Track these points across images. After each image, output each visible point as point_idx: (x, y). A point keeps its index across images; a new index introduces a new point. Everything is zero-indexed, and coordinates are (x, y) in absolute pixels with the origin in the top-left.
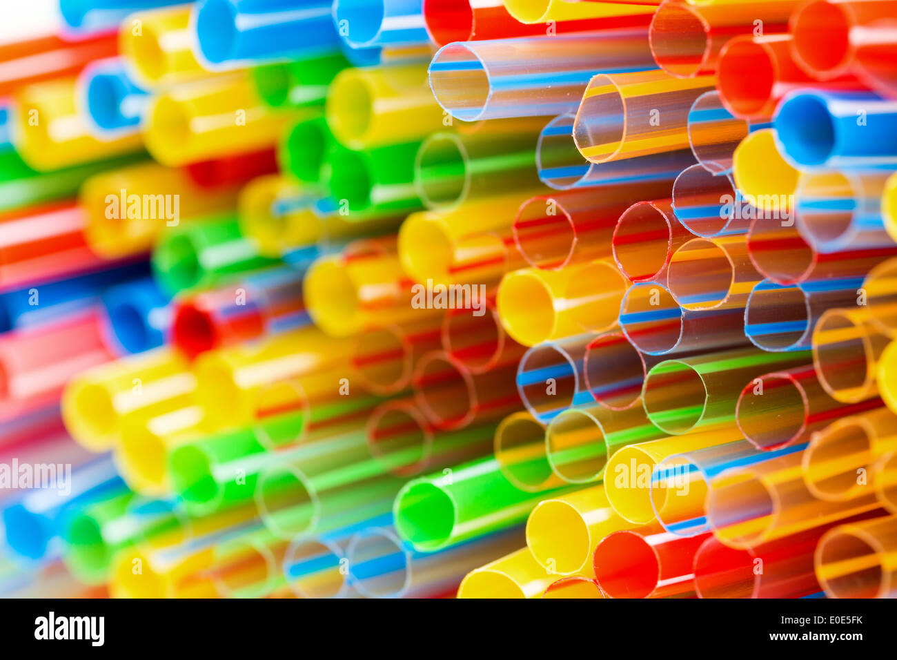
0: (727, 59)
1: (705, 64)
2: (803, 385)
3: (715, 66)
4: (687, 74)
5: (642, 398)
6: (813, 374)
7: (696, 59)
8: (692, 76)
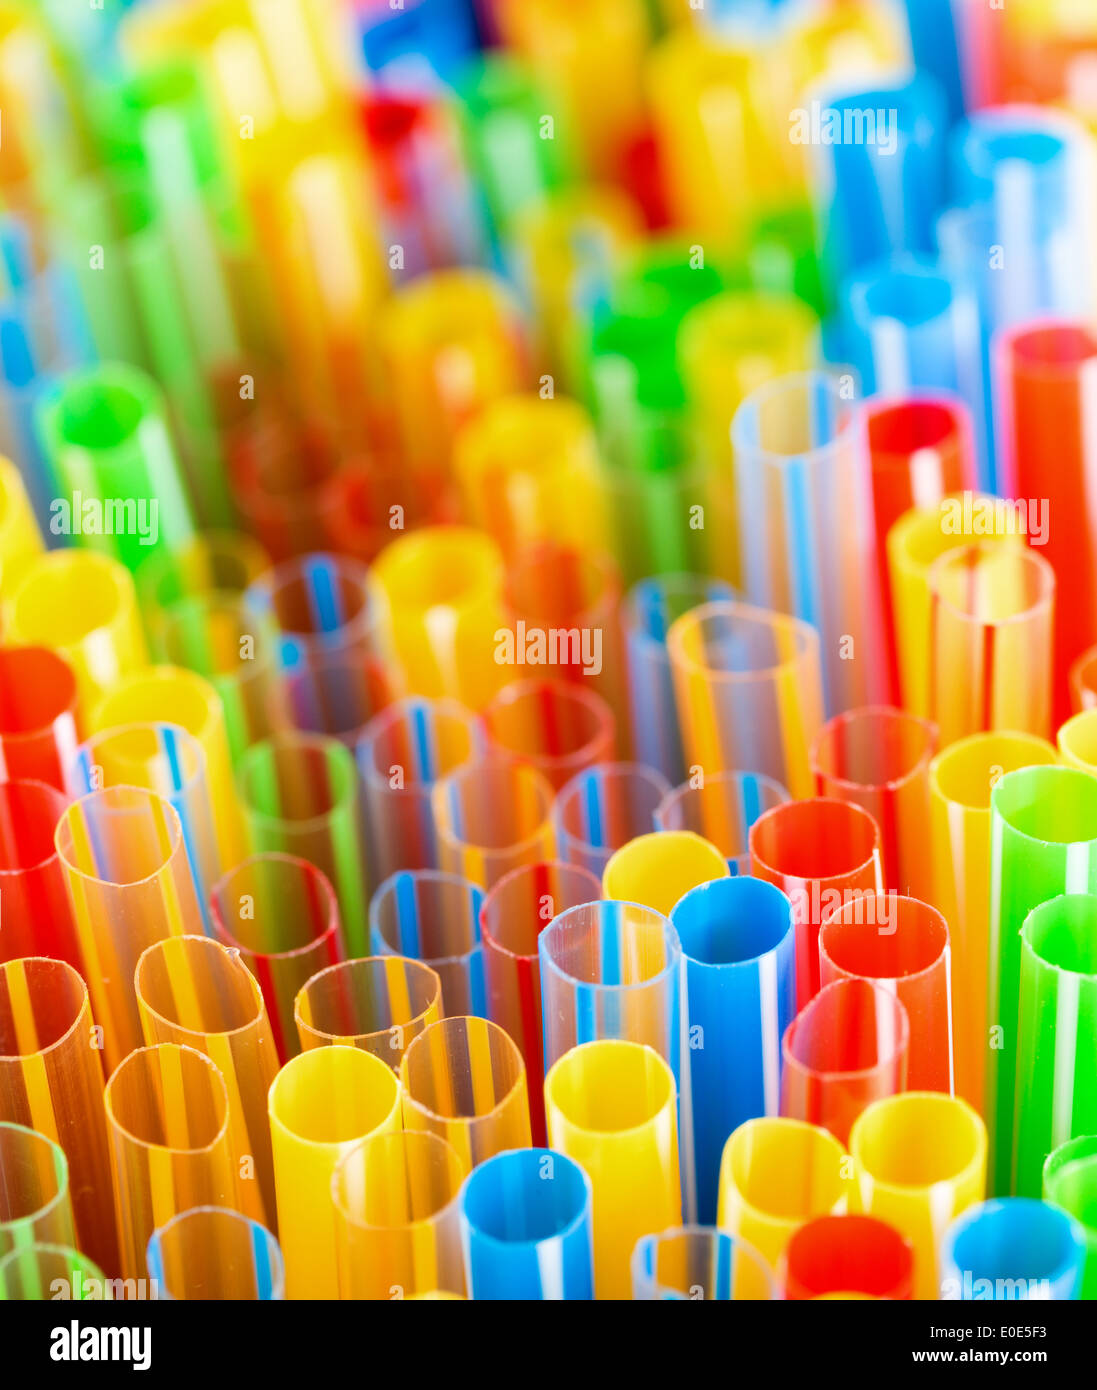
0: (844, 812)
1: (834, 785)
2: (317, 950)
3: (831, 797)
4: (818, 760)
5: (291, 739)
6: (334, 960)
7: (842, 772)
8: (814, 769)
